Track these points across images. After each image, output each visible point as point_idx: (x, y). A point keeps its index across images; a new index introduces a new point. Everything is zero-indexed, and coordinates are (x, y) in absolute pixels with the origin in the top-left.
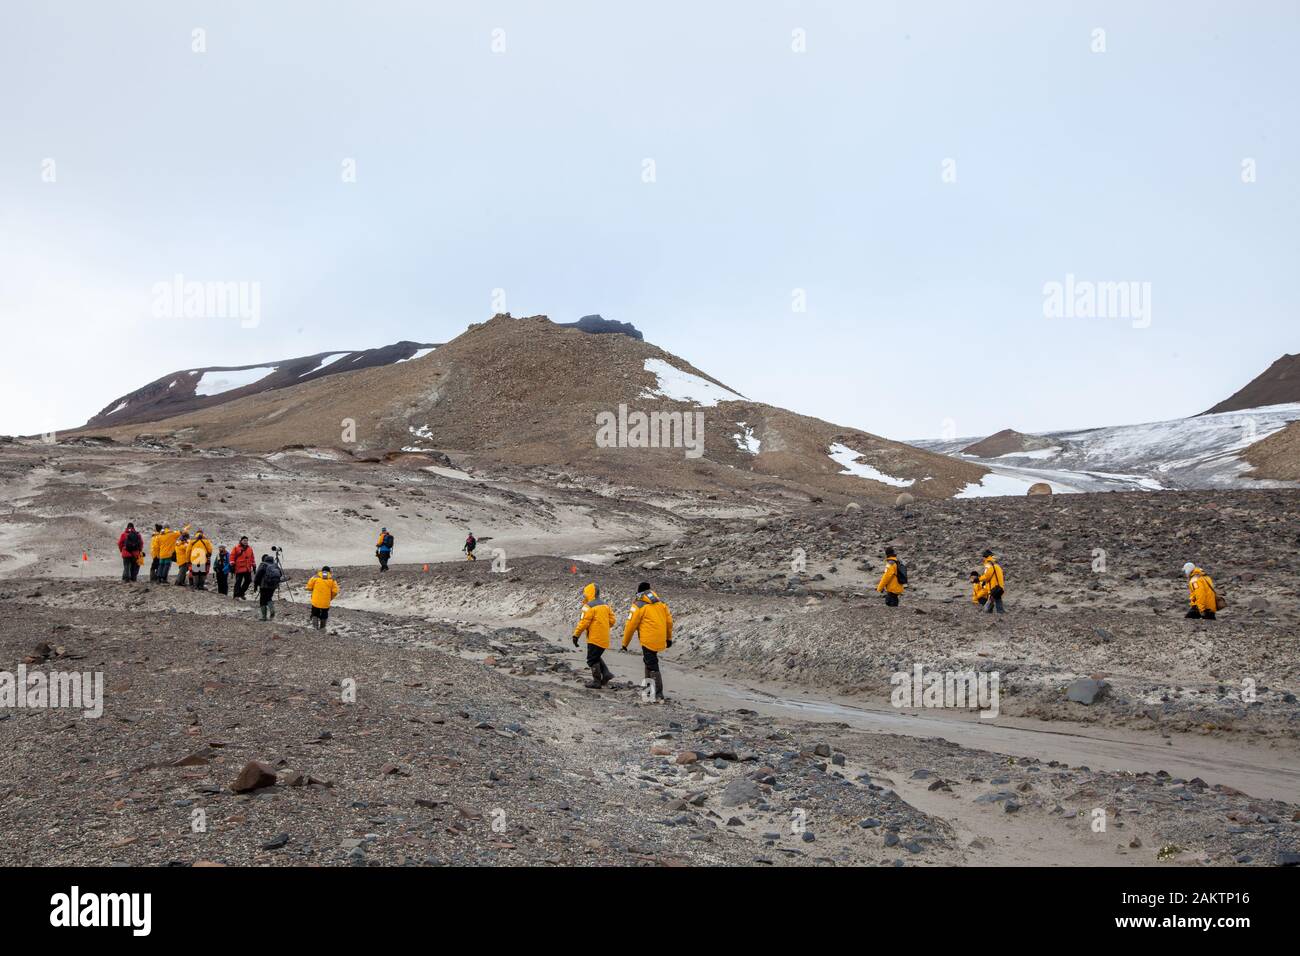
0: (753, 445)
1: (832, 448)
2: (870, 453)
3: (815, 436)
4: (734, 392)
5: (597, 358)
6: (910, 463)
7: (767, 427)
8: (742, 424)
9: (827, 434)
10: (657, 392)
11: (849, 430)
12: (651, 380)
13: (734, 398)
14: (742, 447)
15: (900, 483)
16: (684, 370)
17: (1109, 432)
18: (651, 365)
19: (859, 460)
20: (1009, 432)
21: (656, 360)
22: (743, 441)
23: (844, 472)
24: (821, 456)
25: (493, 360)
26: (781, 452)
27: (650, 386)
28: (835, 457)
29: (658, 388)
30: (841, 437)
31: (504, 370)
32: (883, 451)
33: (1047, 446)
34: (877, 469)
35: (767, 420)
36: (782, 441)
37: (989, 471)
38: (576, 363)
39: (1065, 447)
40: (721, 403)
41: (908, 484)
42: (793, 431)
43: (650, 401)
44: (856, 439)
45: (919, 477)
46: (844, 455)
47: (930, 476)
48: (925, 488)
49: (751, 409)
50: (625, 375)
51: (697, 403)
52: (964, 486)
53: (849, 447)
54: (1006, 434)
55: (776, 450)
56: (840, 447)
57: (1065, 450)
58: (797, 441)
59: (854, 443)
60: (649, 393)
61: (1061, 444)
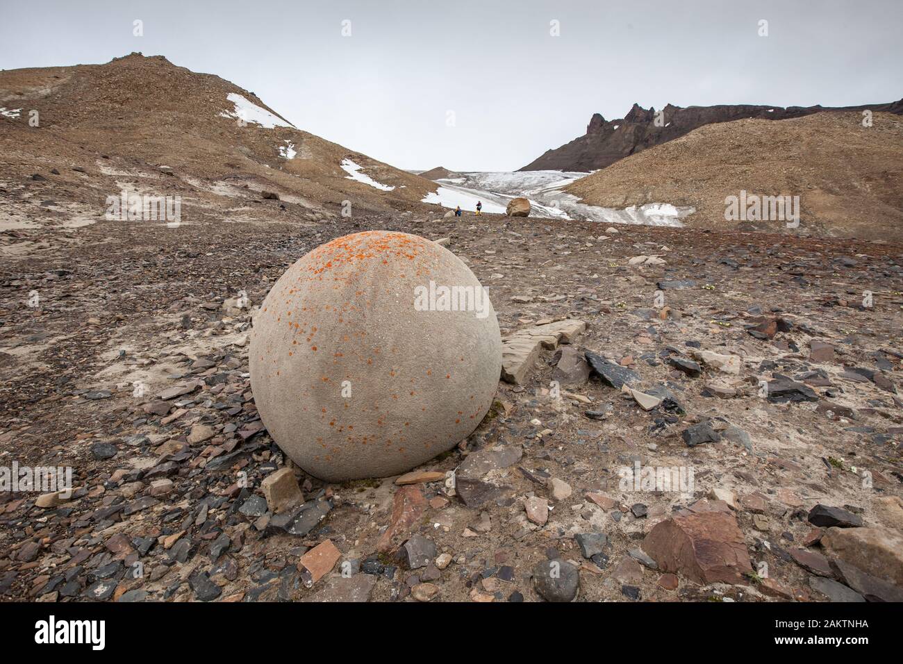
0: (291, 154)
1: (344, 162)
2: (367, 167)
3: (335, 154)
4: (288, 122)
5: (192, 86)
6: (391, 176)
7: (303, 144)
8: (287, 141)
9: (342, 153)
10: (233, 114)
11: (357, 153)
12: (231, 106)
13: (288, 125)
14: (282, 154)
15: (385, 188)
16: (256, 104)
17: (486, 174)
18: (232, 97)
19: (359, 171)
20: (442, 168)
21: (237, 95)
22: (285, 151)
23: (348, 177)
24: (335, 166)
25: (110, 75)
26: (308, 160)
27: (228, 110)
28: (345, 168)
29: (235, 112)
30: (351, 156)
31: (116, 83)
32: (376, 167)
33: (459, 177)
34: (371, 178)
35: (305, 140)
36: (311, 153)
37: (441, 187)
38: (175, 87)
39: (468, 179)
40: (277, 126)
41: (390, 189)
42: (320, 149)
43: (226, 118)
44: (360, 159)
45: (397, 185)
46: (350, 167)
47: (405, 185)
48: (401, 193)
49: (296, 133)
50: (211, 100)
51: (261, 125)
52: (427, 194)
53: (355, 162)
54: (440, 169)
55: (305, 158)
56: (349, 162)
57: (468, 180)
58: (322, 154)
59: (358, 160)
60: (226, 113)
61: (465, 177)
